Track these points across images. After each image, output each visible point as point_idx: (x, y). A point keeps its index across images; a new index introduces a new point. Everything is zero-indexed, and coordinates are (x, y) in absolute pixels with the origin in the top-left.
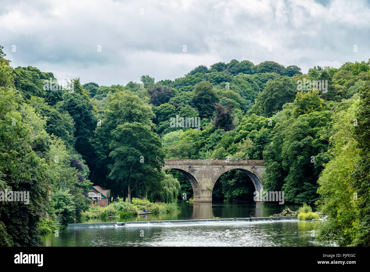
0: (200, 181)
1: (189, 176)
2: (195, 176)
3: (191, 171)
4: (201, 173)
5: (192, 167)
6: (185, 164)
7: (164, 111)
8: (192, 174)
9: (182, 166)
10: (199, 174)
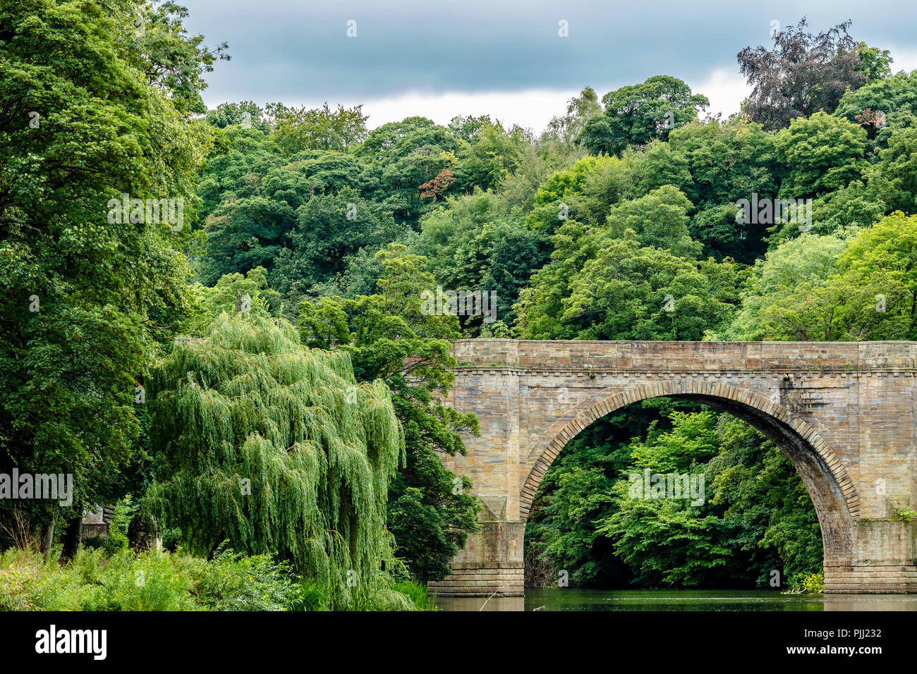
0: (851, 471)
1: (787, 438)
2: (815, 440)
3: (793, 409)
4: (852, 419)
5: (797, 384)
6: (757, 369)
7: (806, 149)
8: (800, 426)
9: (735, 379)
10: (841, 424)
